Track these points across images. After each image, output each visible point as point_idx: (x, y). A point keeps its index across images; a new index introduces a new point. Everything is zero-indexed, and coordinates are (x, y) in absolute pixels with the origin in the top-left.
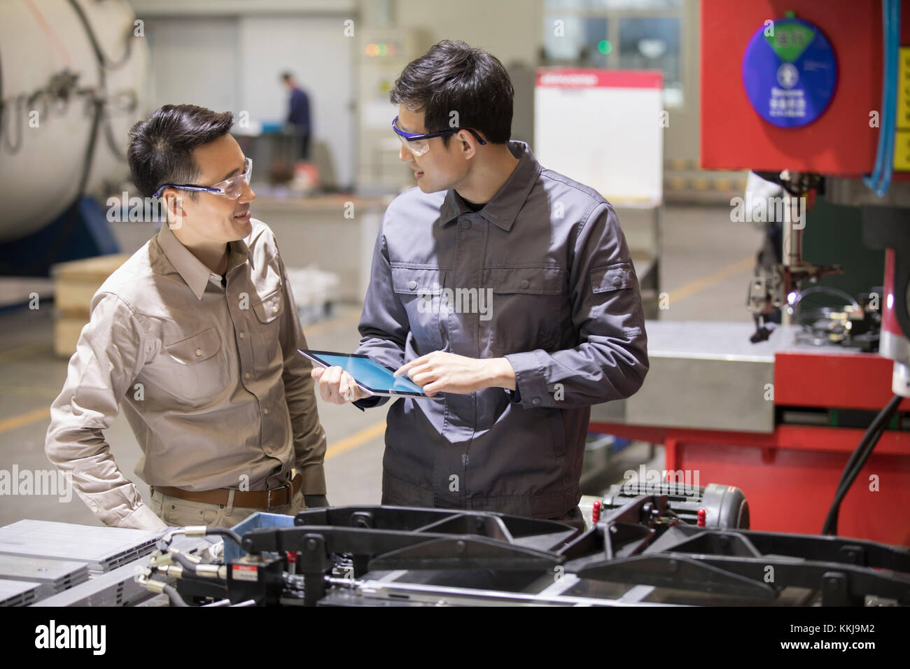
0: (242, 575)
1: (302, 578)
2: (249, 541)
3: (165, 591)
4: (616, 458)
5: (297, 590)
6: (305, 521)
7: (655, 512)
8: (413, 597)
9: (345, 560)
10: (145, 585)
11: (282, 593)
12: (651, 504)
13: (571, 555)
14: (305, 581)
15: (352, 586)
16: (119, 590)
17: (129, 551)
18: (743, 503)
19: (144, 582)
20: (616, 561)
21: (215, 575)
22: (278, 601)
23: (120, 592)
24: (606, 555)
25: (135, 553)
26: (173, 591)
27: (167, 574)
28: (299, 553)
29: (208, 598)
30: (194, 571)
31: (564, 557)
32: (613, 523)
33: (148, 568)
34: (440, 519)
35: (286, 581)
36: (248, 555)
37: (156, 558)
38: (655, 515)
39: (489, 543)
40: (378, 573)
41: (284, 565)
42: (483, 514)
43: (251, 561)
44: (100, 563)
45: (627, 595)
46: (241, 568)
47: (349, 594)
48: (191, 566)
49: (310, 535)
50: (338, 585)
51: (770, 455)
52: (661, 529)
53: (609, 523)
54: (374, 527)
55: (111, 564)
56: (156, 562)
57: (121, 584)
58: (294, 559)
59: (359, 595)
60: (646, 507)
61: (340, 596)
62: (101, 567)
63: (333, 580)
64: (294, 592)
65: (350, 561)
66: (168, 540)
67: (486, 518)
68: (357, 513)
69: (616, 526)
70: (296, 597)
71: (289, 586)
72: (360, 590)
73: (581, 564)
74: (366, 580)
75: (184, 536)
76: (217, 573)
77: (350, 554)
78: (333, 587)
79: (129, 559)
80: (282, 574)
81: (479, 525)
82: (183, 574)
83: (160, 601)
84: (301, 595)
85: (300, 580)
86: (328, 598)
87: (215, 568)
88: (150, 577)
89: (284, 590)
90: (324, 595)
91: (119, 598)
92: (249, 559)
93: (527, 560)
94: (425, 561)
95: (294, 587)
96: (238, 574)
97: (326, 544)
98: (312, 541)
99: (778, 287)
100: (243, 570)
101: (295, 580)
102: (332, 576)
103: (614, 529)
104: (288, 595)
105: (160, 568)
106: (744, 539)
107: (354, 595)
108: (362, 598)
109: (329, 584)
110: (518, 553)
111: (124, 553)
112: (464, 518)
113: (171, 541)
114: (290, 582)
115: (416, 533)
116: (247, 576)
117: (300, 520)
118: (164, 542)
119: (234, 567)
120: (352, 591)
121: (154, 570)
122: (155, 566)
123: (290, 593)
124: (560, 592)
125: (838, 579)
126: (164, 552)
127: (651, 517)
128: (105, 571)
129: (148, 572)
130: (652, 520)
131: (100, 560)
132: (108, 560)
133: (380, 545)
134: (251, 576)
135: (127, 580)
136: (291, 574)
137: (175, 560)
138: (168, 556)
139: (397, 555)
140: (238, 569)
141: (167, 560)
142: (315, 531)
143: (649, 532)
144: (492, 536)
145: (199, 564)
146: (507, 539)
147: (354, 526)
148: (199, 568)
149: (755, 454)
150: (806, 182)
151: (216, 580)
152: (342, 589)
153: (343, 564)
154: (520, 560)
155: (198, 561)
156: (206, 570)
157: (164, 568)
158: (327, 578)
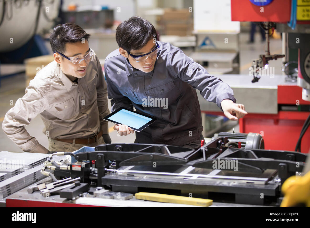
0: (76, 169)
1: (97, 169)
2: (78, 156)
3: (49, 175)
4: (225, 124)
5: (95, 173)
6: (98, 149)
7: (223, 143)
8: (135, 175)
9: (113, 163)
10: (43, 173)
11: (90, 175)
12: (221, 140)
13: (191, 159)
14: (98, 170)
15: (115, 172)
16: (34, 175)
17: (39, 161)
18: (261, 139)
19: (42, 172)
20: (207, 161)
21: (67, 169)
22: (89, 178)
23: (35, 176)
24: (203, 159)
25: (41, 162)
26: (52, 175)
27: (50, 169)
28: (96, 160)
29: (65, 177)
30: (59, 168)
31: (188, 160)
32: (206, 147)
33: (44, 167)
34: (146, 147)
35: (91, 170)
36: (78, 162)
37: (46, 163)
38: (222, 144)
39: (162, 156)
40: (124, 167)
41: (91, 165)
42: (161, 145)
43: (79, 164)
44: (29, 166)
45: (211, 173)
46: (75, 166)
47: (114, 174)
48: (58, 166)
49: (99, 154)
50: (110, 172)
51: (277, 122)
52: (224, 149)
53: (205, 148)
54: (123, 151)
55: (32, 166)
56: (46, 165)
57: (35, 173)
58: (94, 163)
59: (117, 175)
60: (219, 142)
61: (110, 175)
62: (29, 167)
63: (108, 170)
64: (94, 174)
65: (115, 163)
66: (51, 157)
67: (162, 147)
68: (116, 146)
69: (207, 148)
70: (95, 176)
71: (92, 172)
72: (117, 173)
73: (194, 162)
74: (120, 170)
75: (57, 155)
76: (67, 168)
77: (115, 160)
78: (108, 172)
79: (39, 164)
80: (90, 168)
81: (159, 149)
82: (56, 169)
83: (49, 178)
84: (97, 175)
85: (96, 170)
86: (106, 176)
87: (66, 166)
88: (44, 170)
89: (91, 174)
90: (105, 175)
91: (35, 178)
92: (78, 163)
93: (175, 161)
94: (139, 162)
95: (94, 173)
96: (74, 169)
97: (105, 157)
98: (100, 156)
99: (261, 62)
100: (76, 167)
101: (95, 170)
102: (109, 168)
103: (207, 150)
104: (92, 176)
105: (48, 167)
106: (252, 152)
107: (115, 175)
108: (118, 176)
109: (106, 171)
110: (172, 159)
111: (37, 162)
112: (154, 147)
113: (52, 157)
114: (93, 171)
115: (137, 152)
116: (77, 169)
117: (97, 149)
118: (49, 158)
119: (73, 166)
120: (115, 174)
121: (46, 168)
122: (46, 166)
123: (93, 175)
124: (187, 172)
125: (284, 166)
126: (49, 161)
127: (221, 145)
128: (30, 168)
129: (44, 168)
130: (221, 146)
131: (28, 164)
132: (31, 164)
133: (123, 157)
134: (79, 169)
135: (37, 171)
136: (93, 168)
137: (53, 164)
138: (51, 163)
139: (129, 160)
140: (74, 167)
141: (50, 164)
142: (101, 153)
143: (220, 150)
144: (164, 153)
145: (62, 165)
146: (169, 154)
147: (115, 151)
148: (61, 166)
149: (271, 122)
150: (271, 25)
151: (67, 171)
152: (111, 173)
153: (113, 164)
154: (172, 161)
155: (61, 164)
156: (64, 167)
157: (49, 167)
158: (106, 169)
